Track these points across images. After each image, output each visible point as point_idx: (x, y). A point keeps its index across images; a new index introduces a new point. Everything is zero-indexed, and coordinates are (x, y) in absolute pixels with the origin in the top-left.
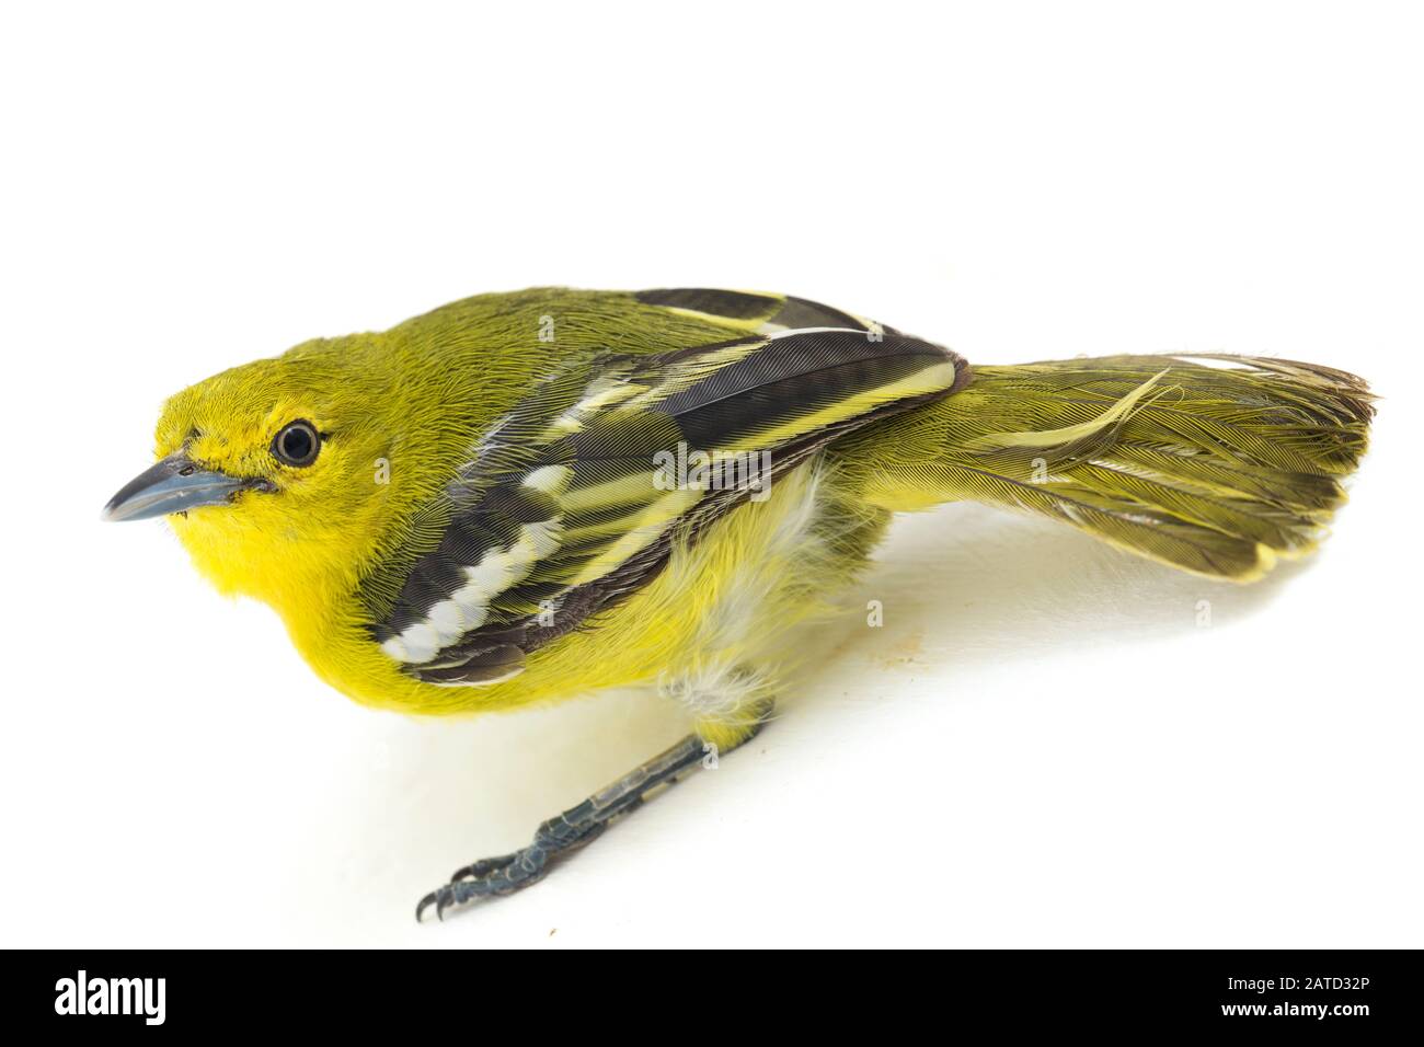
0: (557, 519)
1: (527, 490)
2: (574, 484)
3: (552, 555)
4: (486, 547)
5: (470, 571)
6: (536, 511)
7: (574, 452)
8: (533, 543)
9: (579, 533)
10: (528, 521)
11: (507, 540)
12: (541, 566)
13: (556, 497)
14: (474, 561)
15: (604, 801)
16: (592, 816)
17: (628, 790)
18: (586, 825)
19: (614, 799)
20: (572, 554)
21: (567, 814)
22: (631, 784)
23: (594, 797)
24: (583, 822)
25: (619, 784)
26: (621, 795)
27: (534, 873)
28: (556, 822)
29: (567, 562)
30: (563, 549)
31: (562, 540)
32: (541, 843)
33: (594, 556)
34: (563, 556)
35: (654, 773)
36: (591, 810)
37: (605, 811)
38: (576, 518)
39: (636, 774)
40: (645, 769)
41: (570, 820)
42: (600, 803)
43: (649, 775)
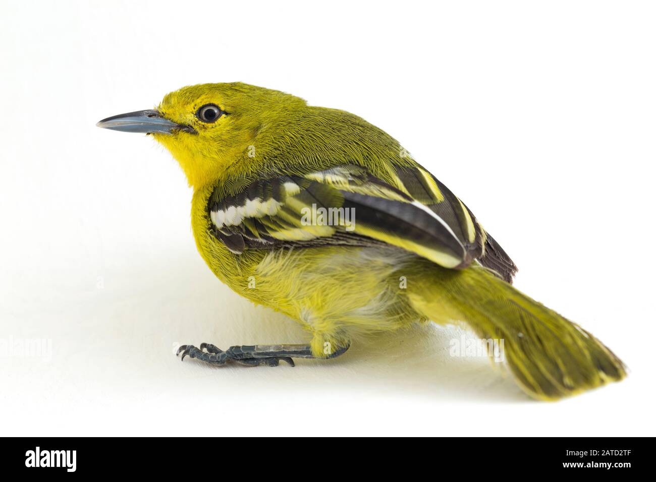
0: (281, 204)
1: (284, 186)
2: (297, 196)
3: (272, 216)
4: (258, 197)
5: (248, 201)
6: (279, 197)
7: (308, 186)
8: (270, 207)
9: (284, 214)
10: (274, 198)
11: (264, 199)
12: (267, 217)
13: (288, 195)
14: (251, 200)
15: (260, 349)
16: (253, 353)
17: (272, 350)
18: (249, 355)
19: (264, 351)
20: (277, 221)
21: (243, 346)
22: (274, 349)
23: (257, 346)
24: (247, 353)
25: (270, 346)
26: (267, 351)
27: (218, 362)
28: (238, 347)
29: (275, 223)
30: (276, 216)
31: (278, 213)
32: (227, 352)
33: (283, 228)
34: (275, 219)
35: (285, 350)
36: (254, 350)
37: (259, 354)
38: (286, 209)
39: (278, 346)
40: (282, 346)
41: (243, 349)
42: (258, 349)
43: (283, 350)
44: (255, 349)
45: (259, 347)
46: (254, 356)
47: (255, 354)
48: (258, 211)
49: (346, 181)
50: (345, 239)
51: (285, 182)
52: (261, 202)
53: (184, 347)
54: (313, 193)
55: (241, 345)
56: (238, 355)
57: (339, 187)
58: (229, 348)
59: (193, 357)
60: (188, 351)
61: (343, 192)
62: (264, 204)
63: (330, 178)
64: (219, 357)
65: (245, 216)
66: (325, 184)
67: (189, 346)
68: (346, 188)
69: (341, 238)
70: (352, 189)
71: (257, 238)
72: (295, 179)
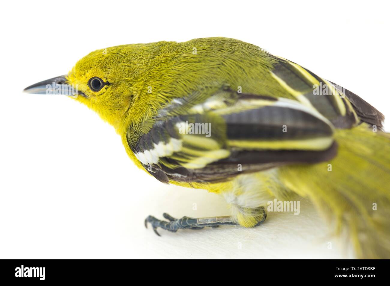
1: (176, 127)
3: (178, 152)
4: (160, 141)
5: (155, 145)
8: (174, 145)
9: (186, 150)
10: (174, 137)
15: (201, 222)
16: (196, 224)
17: (209, 222)
19: (204, 223)
20: (184, 155)
22: (211, 222)
23: (198, 219)
25: (207, 220)
26: (207, 223)
29: (182, 157)
30: (181, 152)
31: (181, 149)
33: (191, 160)
34: (181, 154)
35: (219, 222)
36: (196, 223)
38: (186, 145)
39: (214, 219)
40: (217, 219)
41: (188, 222)
42: (199, 222)
43: (218, 222)
44: (197, 222)
45: (200, 220)
46: (198, 226)
47: (198, 225)
48: (166, 152)
52: (165, 144)
62: (168, 145)
65: (159, 156)
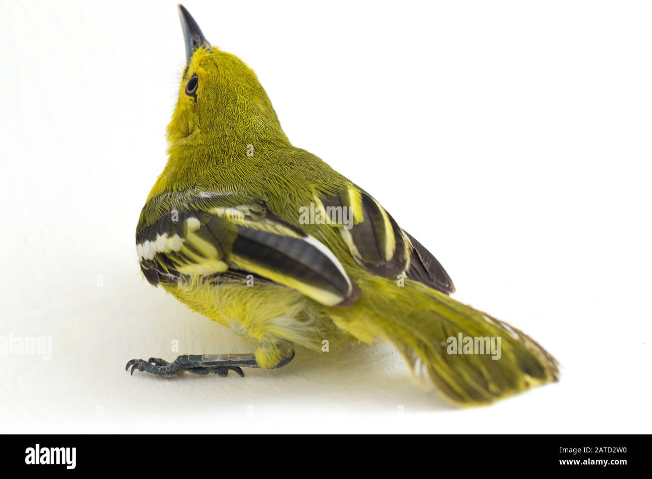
0: (183, 240)
1: (186, 222)
2: (197, 232)
3: (177, 252)
4: (165, 232)
5: (159, 237)
6: (182, 233)
7: (207, 220)
8: (175, 243)
9: (186, 251)
10: (178, 234)
11: (170, 236)
12: (173, 253)
13: (189, 231)
15: (207, 359)
16: (200, 362)
17: (218, 360)
18: (196, 365)
19: (211, 361)
20: (182, 257)
21: (191, 356)
22: (221, 359)
23: (204, 355)
24: (195, 363)
25: (216, 356)
26: (214, 361)
27: (168, 373)
28: (185, 357)
29: (180, 258)
30: (180, 252)
31: (181, 248)
32: (175, 362)
33: (187, 264)
34: (180, 255)
35: (231, 360)
36: (200, 360)
37: (206, 363)
38: (188, 245)
39: (224, 356)
40: (229, 356)
41: (190, 358)
42: (204, 358)
43: (229, 359)
44: (202, 359)
45: (206, 356)
46: (201, 366)
47: (202, 364)
48: (166, 247)
49: (243, 216)
50: (238, 277)
51: (188, 217)
52: (168, 238)
53: (132, 362)
54: (211, 229)
55: (189, 354)
56: (186, 364)
57: (234, 221)
58: (176, 358)
59: (143, 371)
60: (135, 365)
61: (239, 226)
62: (170, 239)
63: (229, 212)
64: (168, 369)
65: (156, 251)
66: (224, 217)
67: (138, 360)
68: (242, 223)
69: (235, 277)
70: (247, 224)
71: (167, 273)
72: (198, 214)
